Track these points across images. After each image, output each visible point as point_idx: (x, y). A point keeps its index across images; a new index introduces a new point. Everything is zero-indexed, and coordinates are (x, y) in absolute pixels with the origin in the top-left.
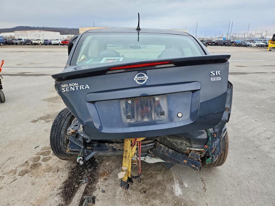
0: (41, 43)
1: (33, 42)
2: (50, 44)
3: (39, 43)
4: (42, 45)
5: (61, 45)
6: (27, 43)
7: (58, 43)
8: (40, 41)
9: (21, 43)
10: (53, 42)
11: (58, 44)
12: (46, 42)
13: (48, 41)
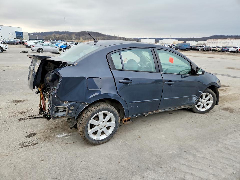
0: (219, 49)
1: (213, 49)
2: (227, 51)
3: (217, 50)
4: (219, 51)
5: (238, 52)
6: (206, 50)
7: (236, 50)
8: (218, 48)
9: (202, 49)
10: (230, 49)
11: (235, 52)
12: (224, 49)
13: (225, 49)
